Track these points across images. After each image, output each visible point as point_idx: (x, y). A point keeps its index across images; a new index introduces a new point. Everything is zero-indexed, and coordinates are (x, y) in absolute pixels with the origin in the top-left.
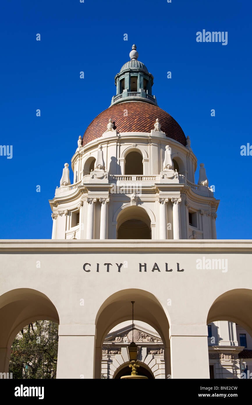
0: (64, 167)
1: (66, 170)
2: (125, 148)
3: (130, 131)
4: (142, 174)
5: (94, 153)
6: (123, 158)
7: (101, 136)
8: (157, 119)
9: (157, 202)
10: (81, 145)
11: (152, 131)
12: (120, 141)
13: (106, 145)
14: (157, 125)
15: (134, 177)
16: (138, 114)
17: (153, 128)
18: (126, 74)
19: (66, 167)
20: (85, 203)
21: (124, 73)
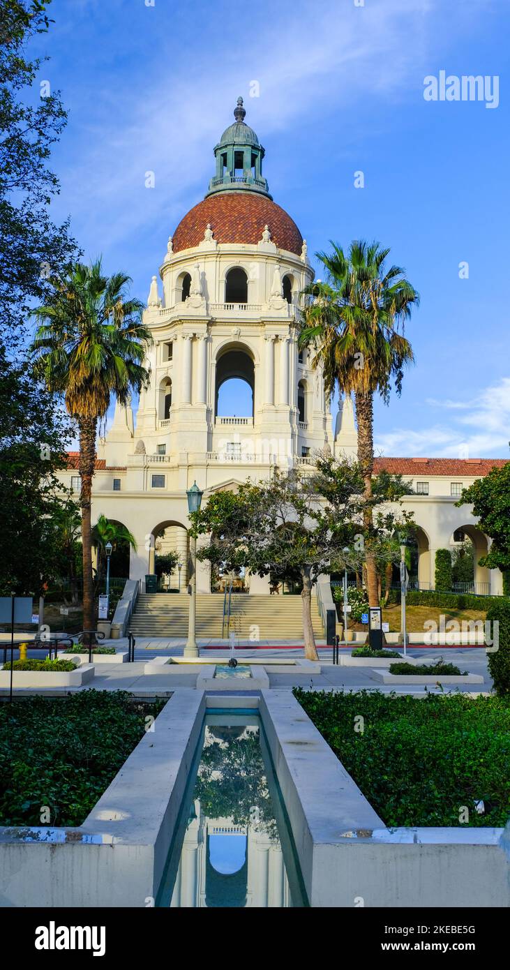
0: (151, 281)
1: (154, 285)
2: (227, 264)
3: (232, 240)
4: (247, 302)
5: (190, 268)
6: (225, 279)
7: (196, 244)
8: (266, 226)
9: (262, 338)
10: (171, 252)
11: (259, 242)
12: (219, 255)
13: (203, 260)
14: (266, 234)
15: (236, 305)
16: (243, 218)
17: (261, 238)
18: (228, 147)
19: (154, 282)
20: (179, 337)
21: (226, 146)
